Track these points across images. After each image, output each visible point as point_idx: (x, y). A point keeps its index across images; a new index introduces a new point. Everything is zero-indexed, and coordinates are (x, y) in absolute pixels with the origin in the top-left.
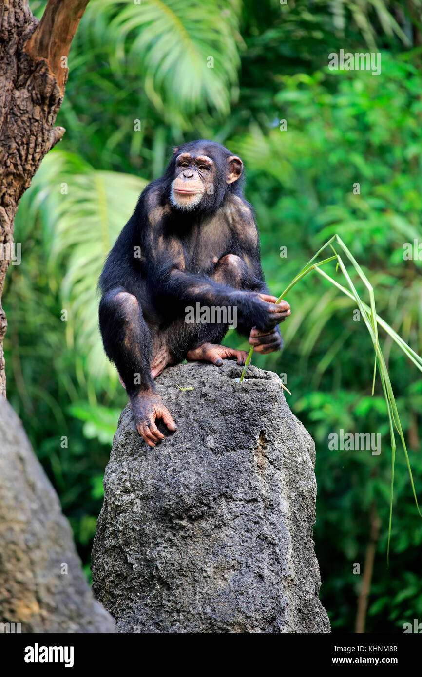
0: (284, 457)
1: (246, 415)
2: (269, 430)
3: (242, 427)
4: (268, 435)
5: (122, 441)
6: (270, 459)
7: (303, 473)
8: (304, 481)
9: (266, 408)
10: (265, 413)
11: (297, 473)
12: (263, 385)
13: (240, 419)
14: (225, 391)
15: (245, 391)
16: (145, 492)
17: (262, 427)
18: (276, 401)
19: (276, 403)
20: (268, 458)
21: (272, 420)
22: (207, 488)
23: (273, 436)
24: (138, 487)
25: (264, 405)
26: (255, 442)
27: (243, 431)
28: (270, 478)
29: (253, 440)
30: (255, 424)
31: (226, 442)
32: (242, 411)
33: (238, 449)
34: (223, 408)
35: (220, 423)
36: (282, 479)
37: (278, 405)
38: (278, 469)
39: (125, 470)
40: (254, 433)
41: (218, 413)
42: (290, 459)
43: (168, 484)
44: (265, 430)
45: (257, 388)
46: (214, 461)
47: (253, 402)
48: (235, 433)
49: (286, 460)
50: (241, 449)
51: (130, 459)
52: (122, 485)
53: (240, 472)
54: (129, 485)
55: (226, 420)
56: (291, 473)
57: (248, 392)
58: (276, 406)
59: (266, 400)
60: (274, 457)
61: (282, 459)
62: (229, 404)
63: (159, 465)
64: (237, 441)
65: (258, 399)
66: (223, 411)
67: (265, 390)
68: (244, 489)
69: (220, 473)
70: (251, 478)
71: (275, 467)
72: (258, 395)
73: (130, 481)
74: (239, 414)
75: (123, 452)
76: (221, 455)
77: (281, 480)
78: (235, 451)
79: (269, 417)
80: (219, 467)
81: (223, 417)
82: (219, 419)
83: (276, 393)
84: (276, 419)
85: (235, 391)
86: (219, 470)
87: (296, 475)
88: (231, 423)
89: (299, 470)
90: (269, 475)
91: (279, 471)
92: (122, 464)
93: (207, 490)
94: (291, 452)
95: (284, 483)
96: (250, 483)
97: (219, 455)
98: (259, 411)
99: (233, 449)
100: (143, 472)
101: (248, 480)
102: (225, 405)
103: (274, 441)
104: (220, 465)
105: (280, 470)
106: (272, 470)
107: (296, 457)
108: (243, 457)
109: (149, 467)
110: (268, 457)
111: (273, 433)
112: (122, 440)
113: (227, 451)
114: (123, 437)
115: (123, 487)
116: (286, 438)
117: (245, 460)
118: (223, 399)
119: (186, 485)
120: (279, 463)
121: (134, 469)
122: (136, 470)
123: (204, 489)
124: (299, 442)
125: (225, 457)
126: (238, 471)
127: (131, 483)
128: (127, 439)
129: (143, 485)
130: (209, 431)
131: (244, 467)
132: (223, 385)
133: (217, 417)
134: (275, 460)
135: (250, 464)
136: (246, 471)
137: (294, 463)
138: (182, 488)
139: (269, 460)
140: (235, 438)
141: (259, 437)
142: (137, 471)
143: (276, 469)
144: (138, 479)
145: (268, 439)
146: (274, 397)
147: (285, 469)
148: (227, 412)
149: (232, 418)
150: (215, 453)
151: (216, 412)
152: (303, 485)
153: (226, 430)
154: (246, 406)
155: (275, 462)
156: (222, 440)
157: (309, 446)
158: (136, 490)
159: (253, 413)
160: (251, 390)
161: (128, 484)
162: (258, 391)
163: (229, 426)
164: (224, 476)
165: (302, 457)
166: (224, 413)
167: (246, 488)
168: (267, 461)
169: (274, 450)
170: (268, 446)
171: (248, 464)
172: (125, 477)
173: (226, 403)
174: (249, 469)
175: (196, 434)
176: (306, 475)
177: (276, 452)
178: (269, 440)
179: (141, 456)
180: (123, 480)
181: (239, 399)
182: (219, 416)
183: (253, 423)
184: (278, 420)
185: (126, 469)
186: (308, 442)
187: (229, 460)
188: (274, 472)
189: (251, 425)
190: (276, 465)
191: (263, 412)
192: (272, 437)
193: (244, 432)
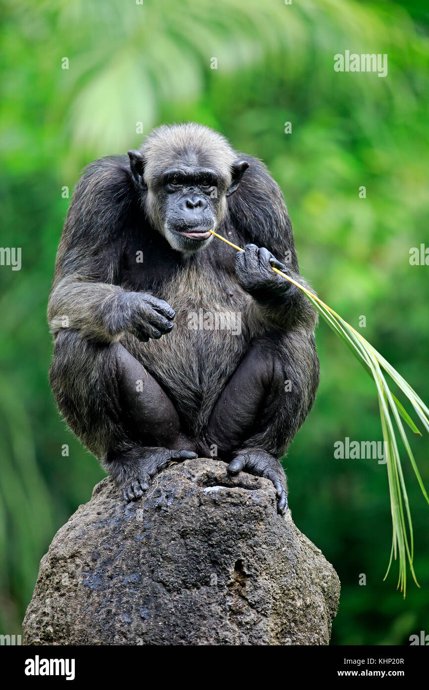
0: (274, 598)
1: (215, 539)
2: (249, 561)
3: (209, 555)
4: (249, 569)
5: (47, 570)
6: (249, 601)
7: (305, 621)
8: (305, 632)
9: (245, 528)
10: (243, 536)
11: (295, 621)
12: (241, 496)
13: (207, 544)
14: (187, 503)
15: (215, 503)
16: (72, 640)
17: (239, 556)
18: (262, 520)
19: (261, 523)
20: (247, 600)
21: (255, 546)
22: (153, 638)
23: (256, 569)
24: (63, 633)
25: (241, 525)
26: (228, 576)
27: (211, 560)
28: (249, 627)
29: (225, 573)
30: (227, 551)
31: (185, 576)
32: (210, 532)
33: (202, 585)
34: (183, 528)
35: (178, 548)
36: (269, 629)
37: (265, 525)
38: (264, 615)
39: (48, 610)
40: (226, 564)
41: (175, 534)
42: (283, 602)
43: (100, 631)
44: (243, 561)
45: (233, 500)
46: (166, 601)
47: (226, 519)
48: (199, 563)
49: (277, 603)
50: (207, 585)
51: (56, 594)
52: (42, 630)
53: (204, 618)
54: (52, 630)
55: (186, 545)
56: (285, 621)
57: (219, 505)
58: (262, 526)
59: (245, 517)
60: (256, 599)
61: (271, 601)
62: (192, 523)
63: (92, 604)
64: (201, 575)
65: (234, 516)
66: (182, 532)
67: (243, 504)
68: (208, 641)
69: (174, 618)
70: (219, 627)
71: (258, 612)
72: (233, 510)
73: (52, 625)
74: (206, 537)
75: (48, 585)
76: (178, 594)
77: (267, 631)
78: (198, 588)
79: (250, 542)
80: (173, 610)
81: (182, 541)
82: (177, 542)
83: (261, 509)
84: (260, 545)
85: (201, 504)
86: (172, 614)
87: (293, 624)
88: (194, 549)
89: (297, 618)
90: (247, 623)
91: (264, 619)
92: (44, 602)
93: (153, 640)
94: (287, 592)
95: (272, 634)
96: (217, 633)
97: (175, 593)
98: (234, 533)
99: (195, 586)
100: (71, 613)
101: (214, 629)
102: (186, 523)
103: (257, 576)
104: (175, 607)
105: (267, 617)
106: (252, 615)
107: (293, 599)
108: (208, 597)
109: (79, 606)
110: (248, 598)
111: (256, 564)
112: (47, 568)
113: (187, 588)
114: (48, 564)
115: (44, 632)
116: (278, 572)
117: (212, 601)
118: (183, 515)
119: (123, 633)
120: (264, 606)
121: (58, 609)
122: (61, 610)
123: (149, 639)
124: (301, 578)
125: (182, 596)
126: (200, 616)
127: (54, 628)
128: (54, 567)
129: (68, 631)
130: (161, 560)
131: (210, 611)
132: (186, 495)
133: (174, 539)
134: (258, 602)
135: (219, 607)
136: (212, 616)
137: (290, 607)
138: (117, 637)
139: (249, 603)
140: (198, 570)
141: (233, 570)
142: (63, 612)
143: (260, 616)
144: (64, 623)
145: (247, 572)
146: (257, 514)
147: (275, 616)
148: (188, 534)
149: (195, 542)
150: (169, 591)
151: (173, 533)
152: (302, 638)
153: (185, 559)
154: (216, 526)
155: (257, 605)
156: (180, 572)
157: (325, 585)
158: (61, 637)
159: (225, 536)
160: (223, 503)
161: (50, 629)
162: (235, 505)
163: (190, 553)
164: (179, 622)
165: (303, 600)
166: (183, 535)
167: (212, 639)
168: (245, 603)
169: (256, 588)
170: (248, 583)
171: (217, 607)
172: (46, 619)
173: (187, 521)
174: (218, 614)
175: (143, 564)
176: (309, 624)
177: (260, 592)
178: (248, 575)
179: (70, 592)
180: (44, 624)
181: (206, 515)
182: (177, 539)
183: (225, 549)
184: (264, 546)
185: (50, 608)
186: (324, 578)
187: (187, 601)
188: (255, 620)
189: (222, 553)
190: (260, 610)
191: (241, 534)
192: (253, 570)
193: (212, 562)
